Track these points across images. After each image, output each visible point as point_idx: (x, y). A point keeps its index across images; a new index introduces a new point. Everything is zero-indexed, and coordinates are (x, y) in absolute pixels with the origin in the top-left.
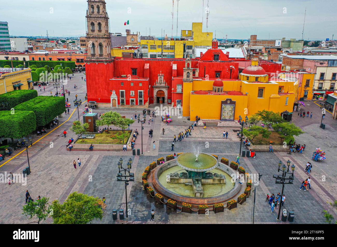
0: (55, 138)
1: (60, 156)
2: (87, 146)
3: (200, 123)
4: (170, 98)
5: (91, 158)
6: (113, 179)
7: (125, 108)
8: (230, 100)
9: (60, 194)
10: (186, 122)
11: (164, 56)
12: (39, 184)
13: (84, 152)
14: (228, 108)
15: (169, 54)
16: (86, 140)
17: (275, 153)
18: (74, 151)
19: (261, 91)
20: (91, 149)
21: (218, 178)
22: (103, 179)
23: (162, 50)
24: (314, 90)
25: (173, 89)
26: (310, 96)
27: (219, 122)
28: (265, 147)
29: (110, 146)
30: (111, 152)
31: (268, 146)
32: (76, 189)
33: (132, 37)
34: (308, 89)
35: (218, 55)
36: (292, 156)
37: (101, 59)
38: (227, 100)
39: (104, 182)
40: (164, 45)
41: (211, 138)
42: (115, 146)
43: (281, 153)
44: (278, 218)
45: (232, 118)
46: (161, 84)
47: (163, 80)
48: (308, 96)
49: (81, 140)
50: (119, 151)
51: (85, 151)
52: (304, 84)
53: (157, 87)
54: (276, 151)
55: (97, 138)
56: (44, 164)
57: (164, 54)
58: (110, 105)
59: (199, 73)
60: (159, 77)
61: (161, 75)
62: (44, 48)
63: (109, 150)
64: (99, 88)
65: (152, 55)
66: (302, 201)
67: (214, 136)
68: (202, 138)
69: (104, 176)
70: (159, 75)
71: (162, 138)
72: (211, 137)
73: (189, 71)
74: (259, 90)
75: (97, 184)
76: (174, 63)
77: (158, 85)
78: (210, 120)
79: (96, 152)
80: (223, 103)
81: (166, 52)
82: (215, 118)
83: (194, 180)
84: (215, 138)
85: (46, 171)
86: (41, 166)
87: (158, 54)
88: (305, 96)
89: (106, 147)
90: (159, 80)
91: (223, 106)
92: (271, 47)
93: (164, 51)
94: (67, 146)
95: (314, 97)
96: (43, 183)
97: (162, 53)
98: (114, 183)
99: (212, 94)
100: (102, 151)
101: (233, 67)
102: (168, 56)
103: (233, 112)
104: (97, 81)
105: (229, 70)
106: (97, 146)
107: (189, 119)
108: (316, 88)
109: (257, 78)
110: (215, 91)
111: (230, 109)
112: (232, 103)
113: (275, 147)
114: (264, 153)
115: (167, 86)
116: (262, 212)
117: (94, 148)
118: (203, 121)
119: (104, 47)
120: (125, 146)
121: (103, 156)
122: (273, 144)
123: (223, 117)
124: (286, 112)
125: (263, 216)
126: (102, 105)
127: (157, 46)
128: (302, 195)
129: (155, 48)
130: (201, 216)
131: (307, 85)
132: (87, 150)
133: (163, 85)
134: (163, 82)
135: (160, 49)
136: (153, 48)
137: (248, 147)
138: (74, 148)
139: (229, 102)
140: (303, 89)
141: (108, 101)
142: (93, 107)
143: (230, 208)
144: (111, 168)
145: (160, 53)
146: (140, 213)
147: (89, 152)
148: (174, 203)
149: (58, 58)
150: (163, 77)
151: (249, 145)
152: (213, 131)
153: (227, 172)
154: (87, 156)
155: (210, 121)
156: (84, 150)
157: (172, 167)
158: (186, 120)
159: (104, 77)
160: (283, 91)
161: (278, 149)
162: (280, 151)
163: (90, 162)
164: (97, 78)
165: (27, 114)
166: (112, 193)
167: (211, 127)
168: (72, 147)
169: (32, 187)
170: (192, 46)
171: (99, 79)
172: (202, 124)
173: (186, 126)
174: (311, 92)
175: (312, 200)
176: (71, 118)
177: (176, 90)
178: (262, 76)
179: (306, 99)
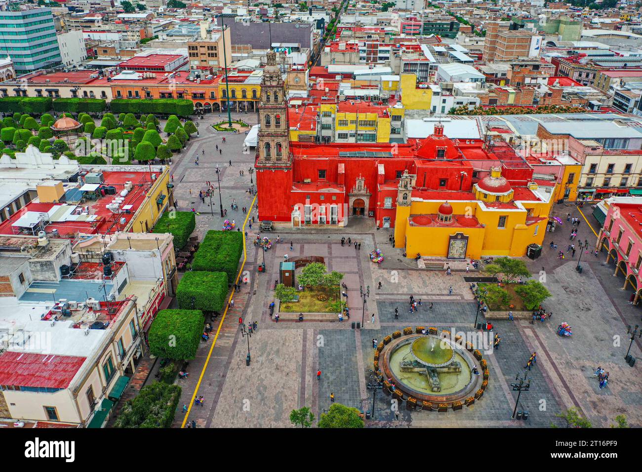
0: (247, 297)
1: (269, 330)
2: (295, 316)
3: (421, 264)
4: (373, 208)
5: (305, 333)
6: (342, 367)
7: (312, 229)
8: (462, 234)
9: (297, 389)
10: (401, 261)
11: (359, 135)
12: (268, 375)
13: (294, 324)
14: (458, 245)
15: (367, 133)
16: (290, 305)
17: (516, 322)
18: (282, 323)
19: (503, 220)
20: (301, 319)
21: (454, 367)
22: (331, 367)
23: (357, 127)
24: (580, 187)
25: (379, 203)
26: (573, 195)
27: (445, 263)
28: (503, 314)
29: (322, 316)
30: (326, 323)
31: (508, 312)
32: (309, 381)
33: (297, 75)
34: (571, 186)
35: (444, 151)
36: (534, 326)
37: (279, 165)
38: (458, 234)
39: (334, 372)
40: (359, 119)
41: (438, 295)
42: (330, 316)
43: (522, 321)
44: (513, 417)
45: (463, 256)
46: (359, 191)
47: (363, 185)
48: (570, 196)
49: (284, 305)
50: (334, 322)
51: (294, 322)
52: (566, 180)
53: (354, 196)
54: (517, 319)
55: (302, 301)
56: (258, 344)
57: (359, 132)
58: (290, 225)
59: (417, 181)
60: (357, 182)
61: (360, 178)
62: (118, 51)
63: (321, 321)
64: (276, 202)
65: (342, 134)
66: (537, 395)
67: (440, 289)
68: (427, 295)
69: (331, 362)
70: (357, 178)
71: (378, 297)
72: (438, 293)
73: (407, 192)
74: (500, 218)
75: (329, 375)
76: (381, 163)
77: (355, 192)
78: (433, 258)
79: (308, 324)
80: (451, 238)
81: (363, 130)
82: (439, 255)
83: (430, 371)
84: (443, 295)
85: (265, 355)
86: (256, 348)
87: (350, 132)
88: (566, 196)
89: (317, 316)
90: (357, 185)
91: (452, 241)
92: (523, 63)
93: (360, 128)
94: (271, 315)
95: (579, 196)
96: (272, 374)
97: (357, 131)
98: (345, 373)
99: (437, 223)
100: (315, 323)
101: (466, 173)
102: (365, 135)
103: (465, 249)
104: (273, 193)
105: (458, 177)
106: (307, 315)
107: (405, 255)
108: (583, 184)
109: (498, 197)
110: (442, 219)
111: (461, 246)
112: (464, 238)
113: (516, 314)
114: (502, 322)
115: (368, 194)
116: (498, 409)
117: (304, 318)
118: (424, 260)
119: (284, 148)
120: (340, 316)
121: (318, 331)
122: (513, 309)
123: (450, 256)
124: (534, 245)
125: (499, 414)
126: (279, 225)
127: (349, 122)
128: (539, 386)
129: (346, 124)
130: (440, 414)
131: (570, 181)
132: (297, 321)
133: (363, 192)
134: (363, 188)
135: (354, 126)
136: (343, 124)
137: (484, 313)
138: (280, 318)
139: (459, 237)
140: (564, 186)
141: (288, 219)
142: (268, 229)
143: (468, 406)
144: (334, 350)
145: (353, 132)
146: (383, 412)
147: (299, 324)
148: (414, 401)
149: (161, 91)
150: (363, 182)
151: (485, 311)
152: (440, 281)
153: (462, 355)
154: (301, 331)
155: (433, 260)
156: (292, 320)
157: (400, 347)
158: (402, 258)
159: (283, 188)
160: (533, 215)
161: (519, 316)
162: (521, 319)
163: (308, 341)
164: (273, 189)
165: (223, 279)
166: (348, 386)
167: (435, 270)
168: (278, 317)
169: (262, 380)
170: (401, 116)
171: (275, 191)
172: (424, 267)
173: (403, 269)
174: (575, 190)
175: (548, 393)
176: (247, 254)
177: (383, 205)
178: (506, 194)
179: (567, 200)
